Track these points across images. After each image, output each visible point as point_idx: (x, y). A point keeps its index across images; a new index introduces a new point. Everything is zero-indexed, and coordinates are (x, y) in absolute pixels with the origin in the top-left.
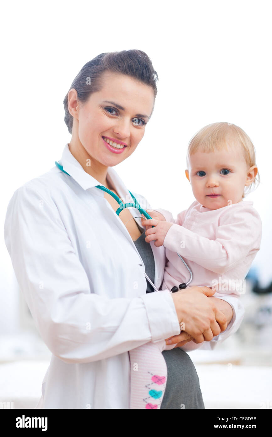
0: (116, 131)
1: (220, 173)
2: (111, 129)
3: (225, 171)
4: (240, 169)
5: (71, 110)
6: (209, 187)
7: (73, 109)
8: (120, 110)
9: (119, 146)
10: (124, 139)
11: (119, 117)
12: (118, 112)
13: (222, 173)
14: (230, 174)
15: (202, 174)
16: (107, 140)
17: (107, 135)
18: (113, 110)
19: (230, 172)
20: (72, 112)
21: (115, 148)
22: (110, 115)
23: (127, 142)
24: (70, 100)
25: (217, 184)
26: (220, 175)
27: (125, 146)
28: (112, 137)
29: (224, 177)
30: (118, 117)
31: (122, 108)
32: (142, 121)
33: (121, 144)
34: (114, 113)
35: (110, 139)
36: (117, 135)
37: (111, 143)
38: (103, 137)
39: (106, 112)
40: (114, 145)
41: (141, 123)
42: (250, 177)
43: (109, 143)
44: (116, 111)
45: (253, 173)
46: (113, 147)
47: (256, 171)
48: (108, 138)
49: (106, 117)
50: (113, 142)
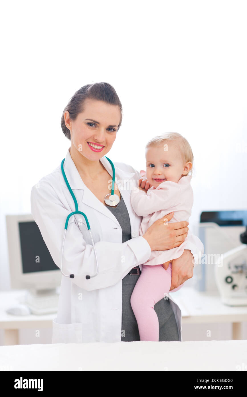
0: (95, 138)
1: (163, 166)
2: (93, 137)
3: (167, 165)
5: (67, 125)
6: (155, 174)
7: (68, 124)
8: (97, 124)
9: (99, 147)
10: (103, 142)
11: (97, 128)
12: (96, 125)
13: (164, 166)
14: (169, 167)
15: (153, 166)
16: (90, 144)
17: (90, 141)
18: (93, 124)
20: (68, 126)
23: (104, 144)
24: (65, 118)
25: (160, 173)
27: (104, 147)
28: (93, 142)
29: (165, 169)
31: (98, 123)
32: (113, 129)
33: (100, 145)
34: (94, 126)
35: (93, 143)
36: (96, 141)
37: (93, 146)
38: (88, 143)
39: (88, 126)
40: (96, 147)
41: (112, 130)
42: (186, 169)
43: (92, 146)
44: (94, 125)
45: (188, 166)
46: (95, 148)
47: (191, 165)
48: (91, 143)
49: (89, 129)
50: (95, 145)
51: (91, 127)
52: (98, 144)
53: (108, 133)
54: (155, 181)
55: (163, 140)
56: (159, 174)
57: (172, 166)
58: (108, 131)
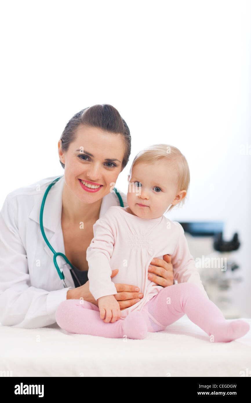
0: (88, 175)
1: (153, 189)
2: (84, 173)
3: (158, 189)
4: (170, 190)
6: (141, 198)
7: (61, 157)
9: (94, 187)
10: (98, 180)
12: (90, 158)
13: (154, 189)
14: (160, 192)
17: (81, 178)
18: (85, 157)
19: (162, 191)
21: (90, 188)
22: (84, 162)
23: (101, 183)
24: (59, 148)
25: (148, 198)
26: (153, 191)
27: (101, 186)
28: (86, 180)
29: (155, 193)
30: (90, 162)
31: (92, 155)
33: (95, 184)
35: (86, 182)
38: (80, 180)
39: (79, 159)
40: (89, 186)
41: (113, 165)
42: (177, 198)
43: (85, 185)
44: (88, 158)
45: (181, 196)
46: (88, 188)
47: (184, 195)
48: (83, 181)
49: (79, 163)
50: (88, 183)
51: (83, 161)
52: (92, 182)
53: (106, 168)
54: (138, 206)
55: (161, 156)
56: (146, 199)
57: (164, 192)
58: (106, 166)
